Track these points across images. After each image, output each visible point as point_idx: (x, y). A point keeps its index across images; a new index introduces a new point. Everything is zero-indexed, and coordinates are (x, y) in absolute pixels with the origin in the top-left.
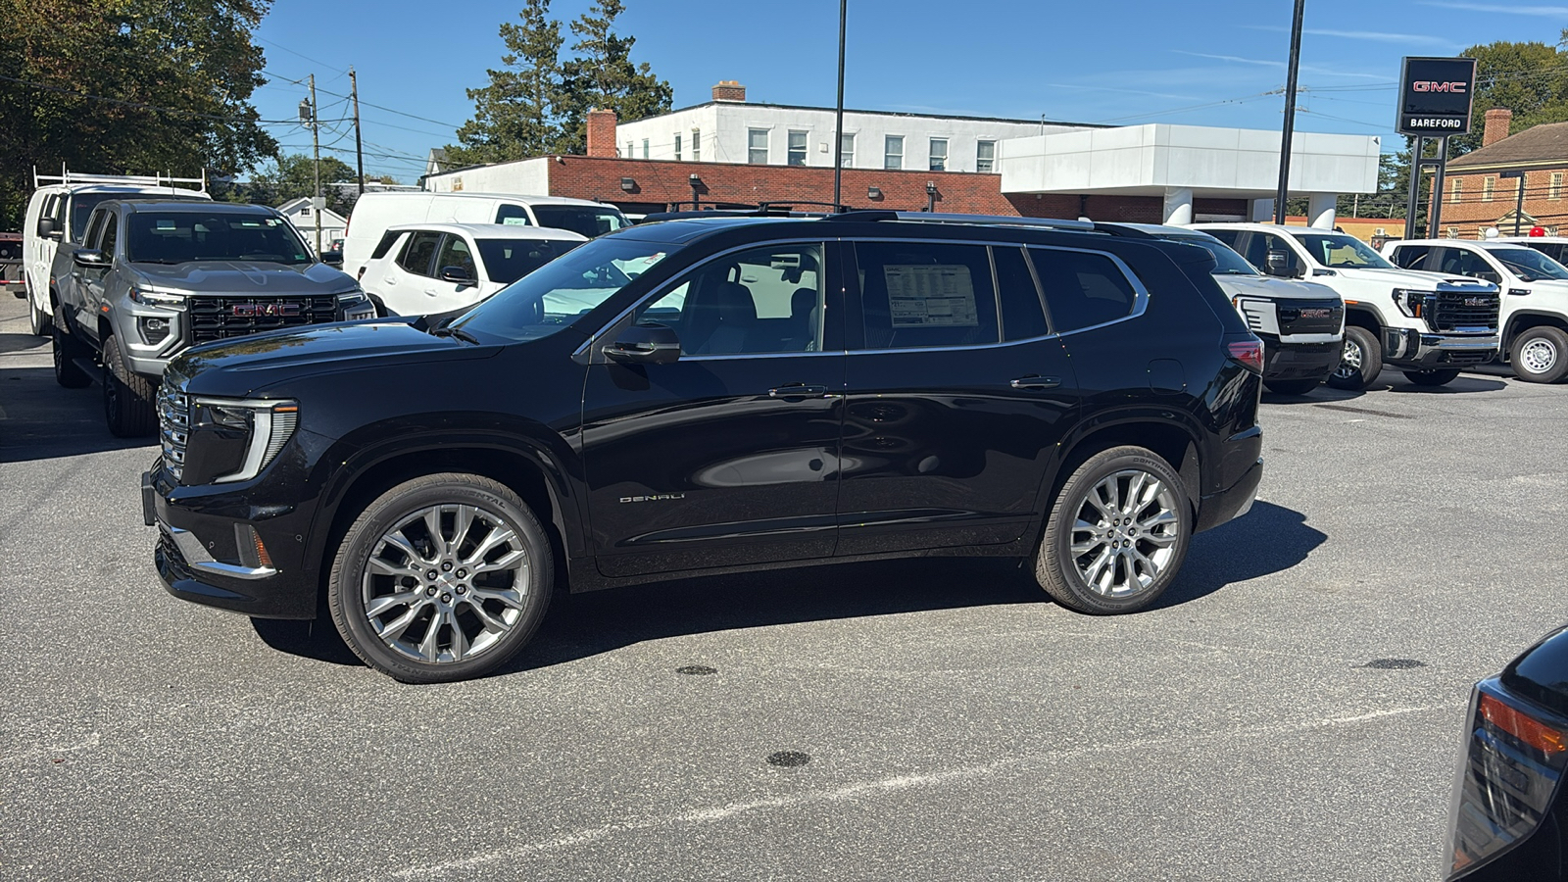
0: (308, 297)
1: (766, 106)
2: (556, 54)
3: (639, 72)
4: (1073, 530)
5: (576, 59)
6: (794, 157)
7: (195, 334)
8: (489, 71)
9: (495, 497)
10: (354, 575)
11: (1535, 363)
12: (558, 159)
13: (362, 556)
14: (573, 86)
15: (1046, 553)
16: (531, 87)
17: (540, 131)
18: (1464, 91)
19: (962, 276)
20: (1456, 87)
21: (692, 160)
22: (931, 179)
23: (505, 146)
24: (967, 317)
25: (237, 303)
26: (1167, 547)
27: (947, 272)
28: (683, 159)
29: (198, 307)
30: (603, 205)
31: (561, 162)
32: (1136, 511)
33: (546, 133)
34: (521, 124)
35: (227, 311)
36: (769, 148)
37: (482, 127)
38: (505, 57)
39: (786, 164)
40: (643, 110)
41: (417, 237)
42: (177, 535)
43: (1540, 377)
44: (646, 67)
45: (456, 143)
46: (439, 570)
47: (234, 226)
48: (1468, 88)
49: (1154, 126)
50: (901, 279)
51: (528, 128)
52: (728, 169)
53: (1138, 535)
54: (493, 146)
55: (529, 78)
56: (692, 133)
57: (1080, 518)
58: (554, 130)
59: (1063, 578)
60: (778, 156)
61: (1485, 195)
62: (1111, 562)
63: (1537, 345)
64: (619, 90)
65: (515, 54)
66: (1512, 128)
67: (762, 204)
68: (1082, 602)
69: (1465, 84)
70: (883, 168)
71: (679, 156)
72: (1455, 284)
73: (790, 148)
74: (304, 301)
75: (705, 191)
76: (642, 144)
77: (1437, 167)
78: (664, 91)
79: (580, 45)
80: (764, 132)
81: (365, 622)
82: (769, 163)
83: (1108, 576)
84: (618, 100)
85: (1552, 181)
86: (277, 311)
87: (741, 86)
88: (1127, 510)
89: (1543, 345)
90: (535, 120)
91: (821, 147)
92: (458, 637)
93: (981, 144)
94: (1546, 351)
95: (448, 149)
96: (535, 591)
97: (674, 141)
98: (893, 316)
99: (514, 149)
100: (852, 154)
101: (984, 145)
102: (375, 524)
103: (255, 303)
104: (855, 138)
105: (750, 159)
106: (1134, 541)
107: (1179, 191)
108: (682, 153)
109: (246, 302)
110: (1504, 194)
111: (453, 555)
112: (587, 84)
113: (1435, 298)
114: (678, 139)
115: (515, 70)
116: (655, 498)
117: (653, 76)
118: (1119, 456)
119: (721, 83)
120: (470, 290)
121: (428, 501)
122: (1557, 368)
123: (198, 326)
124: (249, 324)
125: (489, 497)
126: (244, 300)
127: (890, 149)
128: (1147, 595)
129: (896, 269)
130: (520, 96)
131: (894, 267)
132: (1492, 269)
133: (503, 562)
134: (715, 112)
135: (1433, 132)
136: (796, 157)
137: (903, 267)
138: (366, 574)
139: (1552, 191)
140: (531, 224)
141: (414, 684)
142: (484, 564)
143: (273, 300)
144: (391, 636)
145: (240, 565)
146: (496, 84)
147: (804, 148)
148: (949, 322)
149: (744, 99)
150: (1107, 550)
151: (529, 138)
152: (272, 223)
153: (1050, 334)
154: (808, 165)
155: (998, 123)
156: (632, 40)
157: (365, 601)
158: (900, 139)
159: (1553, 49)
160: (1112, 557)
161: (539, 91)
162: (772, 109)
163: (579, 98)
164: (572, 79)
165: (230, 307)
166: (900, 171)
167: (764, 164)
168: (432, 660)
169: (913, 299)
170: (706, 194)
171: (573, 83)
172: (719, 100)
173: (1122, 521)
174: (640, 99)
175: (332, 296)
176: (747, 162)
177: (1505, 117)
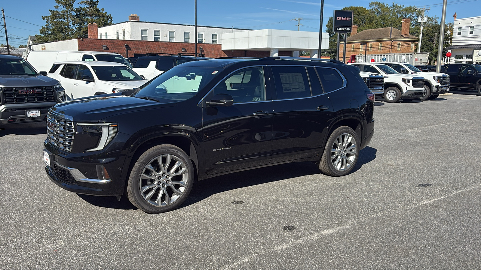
0: (44, 87)
1: (146, 22)
2: (73, 5)
3: (101, 11)
4: (332, 152)
5: (79, 7)
6: (156, 38)
7: (6, 100)
8: (50, 10)
9: (178, 151)
10: (137, 179)
11: (390, 97)
12: (81, 39)
13: (140, 173)
14: (79, 16)
15: (324, 159)
16: (65, 15)
17: (69, 30)
18: (350, 20)
19: (300, 75)
20: (348, 19)
21: (122, 39)
22: (201, 46)
23: (57, 35)
24: (303, 89)
25: (20, 89)
26: (354, 155)
27: (296, 75)
28: (119, 39)
29: (6, 91)
30: (117, 54)
31: (82, 40)
32: (346, 145)
33: (71, 31)
34: (62, 28)
35: (17, 92)
36: (148, 36)
37: (47, 29)
38: (55, 6)
39: (154, 40)
40: (103, 23)
41: (67, 66)
42: (71, 170)
43: (392, 101)
44: (103, 10)
45: (39, 34)
46: (162, 176)
47: (8, 63)
48: (351, 19)
49: (267, 30)
50: (285, 77)
51: (65, 29)
52: (137, 42)
53: (347, 152)
54: (53, 35)
55: (64, 13)
56: (122, 31)
57: (333, 148)
58: (74, 30)
59: (329, 166)
60: (151, 38)
61: (352, 50)
62: (340, 161)
63: (391, 92)
64: (94, 17)
65: (59, 5)
66: (358, 31)
67: (179, 54)
68: (333, 173)
69: (350, 18)
70: (184, 42)
71: (118, 38)
72: (374, 75)
73: (154, 36)
74: (43, 88)
75: (130, 49)
76: (105, 35)
77: (344, 42)
78: (110, 17)
79: (81, 2)
80: (146, 31)
81: (140, 195)
82: (148, 40)
83: (340, 165)
84: (94, 20)
85: (370, 46)
86: (34, 92)
87: (138, 16)
88: (344, 145)
89: (392, 92)
90: (67, 27)
91: (164, 35)
92: (167, 198)
93: (213, 35)
94: (393, 94)
95: (36, 36)
96: (190, 181)
97: (116, 34)
98: (283, 89)
99: (60, 36)
100: (174, 38)
101: (214, 35)
102: (143, 162)
103: (26, 89)
104: (175, 33)
105: (142, 39)
106: (346, 154)
107: (275, 49)
108: (119, 37)
109: (23, 89)
110: (357, 49)
111: (166, 171)
112: (84, 15)
113: (369, 79)
114: (118, 33)
115: (58, 10)
116: (223, 149)
117: (106, 13)
118: (343, 129)
119: (131, 15)
120: (92, 83)
121: (159, 154)
122: (396, 99)
123: (6, 98)
124: (25, 96)
125: (177, 152)
126: (22, 88)
127: (186, 36)
128: (349, 170)
129: (283, 75)
130: (61, 19)
131: (282, 74)
132: (377, 71)
133: (180, 172)
134: (130, 24)
135: (342, 32)
136: (157, 38)
137: (284, 74)
138: (141, 179)
139: (370, 48)
140: (95, 61)
141: (154, 214)
142: (175, 173)
143: (32, 88)
144: (148, 199)
145: (98, 179)
146: (52, 15)
147: (159, 36)
148: (298, 90)
149: (139, 20)
150: (339, 157)
151: (65, 33)
152: (21, 62)
153: (324, 93)
154: (160, 41)
155: (218, 29)
156: (98, 2)
157: (140, 188)
158: (189, 33)
159: (366, 8)
160: (341, 159)
161: (68, 17)
162: (148, 23)
163: (81, 20)
164: (79, 13)
165: (17, 91)
166: (189, 43)
167: (146, 40)
168: (160, 205)
169: (288, 83)
170: (131, 50)
171: (79, 14)
172: (131, 20)
173: (343, 148)
174: (102, 20)
175: (52, 86)
176: (141, 40)
177: (356, 28)
